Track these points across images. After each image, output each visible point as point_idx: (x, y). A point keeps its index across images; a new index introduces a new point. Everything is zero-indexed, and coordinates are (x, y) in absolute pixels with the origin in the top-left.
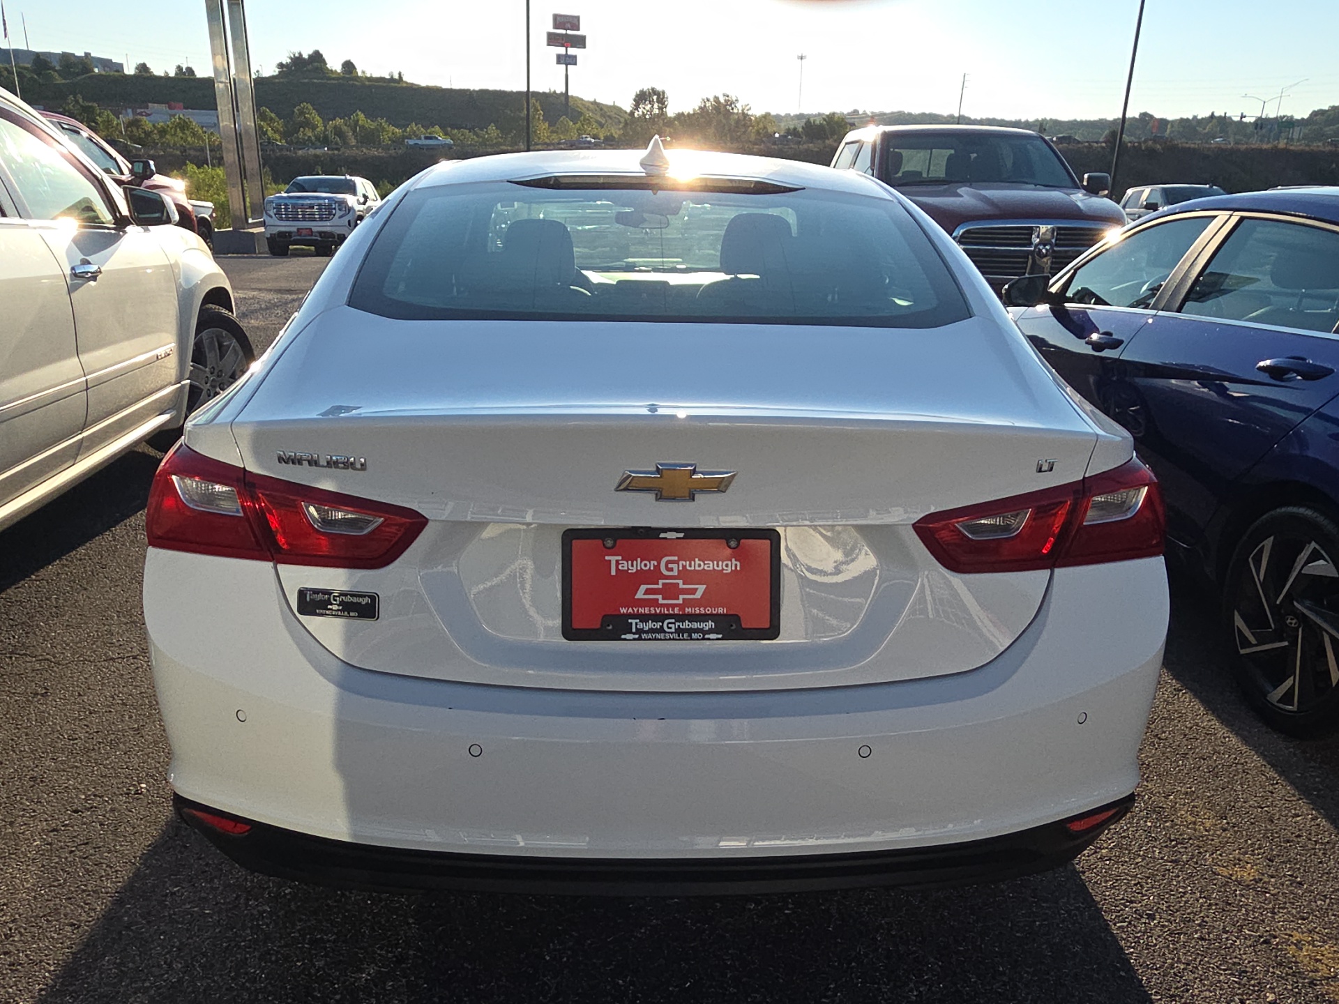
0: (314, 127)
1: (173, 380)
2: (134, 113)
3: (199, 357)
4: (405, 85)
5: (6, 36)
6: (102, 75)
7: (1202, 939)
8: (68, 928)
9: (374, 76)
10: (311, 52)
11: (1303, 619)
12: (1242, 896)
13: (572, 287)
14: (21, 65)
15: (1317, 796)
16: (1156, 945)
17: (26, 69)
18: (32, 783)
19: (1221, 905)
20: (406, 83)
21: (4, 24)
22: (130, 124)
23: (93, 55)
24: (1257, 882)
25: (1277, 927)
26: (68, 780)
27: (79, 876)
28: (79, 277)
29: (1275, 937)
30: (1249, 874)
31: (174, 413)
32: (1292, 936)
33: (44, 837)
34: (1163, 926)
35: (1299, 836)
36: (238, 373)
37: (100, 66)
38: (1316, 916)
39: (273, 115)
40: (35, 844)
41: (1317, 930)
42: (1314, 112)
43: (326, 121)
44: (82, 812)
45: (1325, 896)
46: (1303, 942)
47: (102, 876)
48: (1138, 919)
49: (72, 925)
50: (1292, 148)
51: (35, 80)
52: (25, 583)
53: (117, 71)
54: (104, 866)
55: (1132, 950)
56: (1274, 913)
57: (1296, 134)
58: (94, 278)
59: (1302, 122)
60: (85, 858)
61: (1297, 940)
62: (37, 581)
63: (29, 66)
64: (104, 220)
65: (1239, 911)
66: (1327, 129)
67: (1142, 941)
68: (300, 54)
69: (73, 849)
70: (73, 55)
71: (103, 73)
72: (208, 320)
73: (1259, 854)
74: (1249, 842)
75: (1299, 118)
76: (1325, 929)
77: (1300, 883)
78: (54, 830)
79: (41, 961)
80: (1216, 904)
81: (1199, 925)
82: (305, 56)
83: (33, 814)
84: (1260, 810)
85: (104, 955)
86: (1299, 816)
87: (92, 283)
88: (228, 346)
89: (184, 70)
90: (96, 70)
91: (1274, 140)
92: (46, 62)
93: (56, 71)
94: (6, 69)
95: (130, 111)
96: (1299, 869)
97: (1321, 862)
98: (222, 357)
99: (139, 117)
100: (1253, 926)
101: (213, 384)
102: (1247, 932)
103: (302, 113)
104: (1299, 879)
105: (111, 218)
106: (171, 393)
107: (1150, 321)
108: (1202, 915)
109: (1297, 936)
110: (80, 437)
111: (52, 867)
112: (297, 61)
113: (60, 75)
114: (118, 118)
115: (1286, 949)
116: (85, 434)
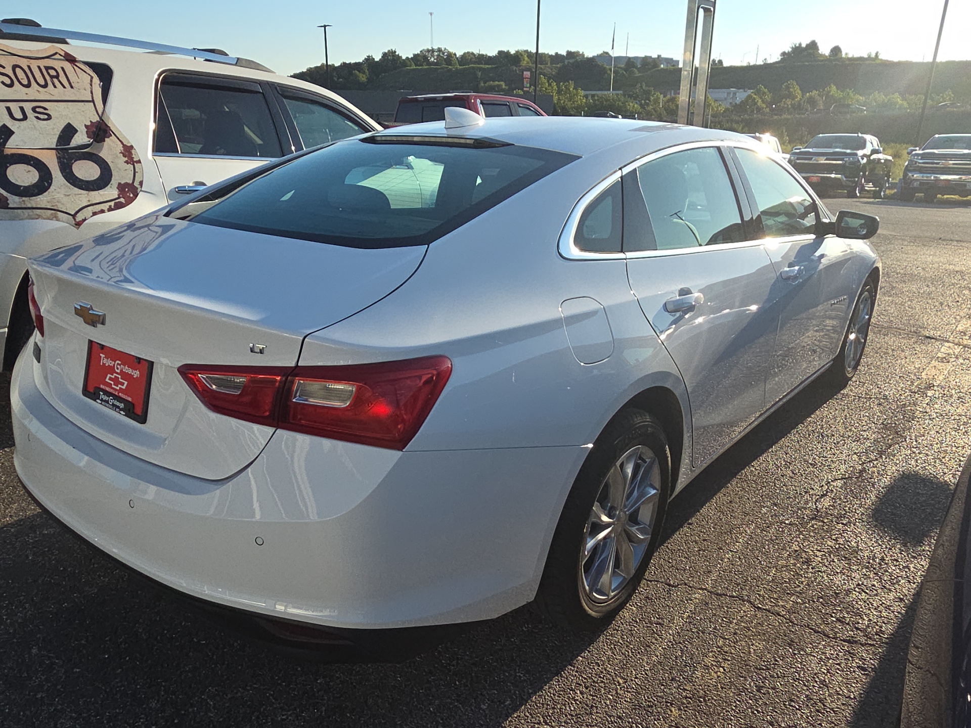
0: (794, 97)
4: (879, 62)
5: (613, 48)
6: (664, 69)
9: (855, 56)
10: (808, 42)
14: (618, 65)
17: (620, 67)
20: (881, 60)
21: (613, 41)
23: (662, 56)
37: (665, 63)
39: (766, 90)
43: (804, 92)
51: (623, 75)
63: (623, 66)
68: (800, 44)
70: (651, 57)
82: (804, 45)
89: (717, 62)
90: (661, 66)
92: (633, 62)
93: (637, 68)
94: (609, 69)
103: (788, 87)
112: (797, 50)
113: (638, 71)
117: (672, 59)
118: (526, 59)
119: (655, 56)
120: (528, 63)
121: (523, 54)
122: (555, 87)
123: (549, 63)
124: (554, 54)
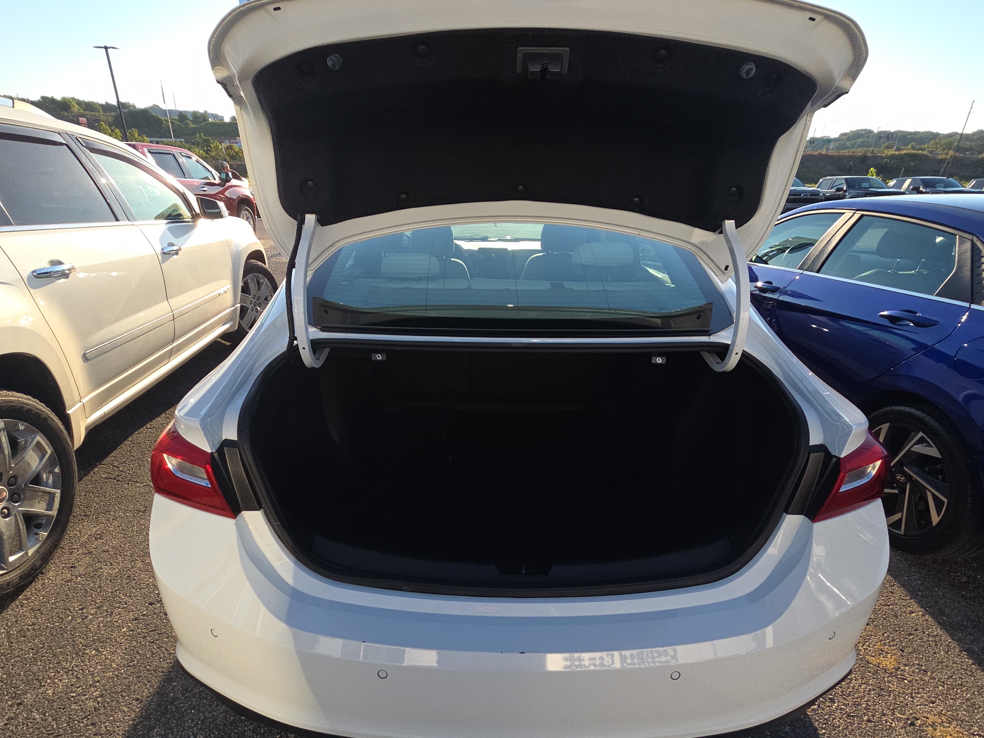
1: (230, 304)
2: (230, 142)
3: (245, 290)
5: (165, 103)
6: (213, 122)
7: (869, 721)
8: (135, 703)
11: (909, 478)
12: (889, 682)
13: (452, 259)
14: (173, 117)
15: (923, 596)
16: (839, 727)
17: (175, 119)
18: (128, 581)
19: (878, 690)
21: (163, 97)
22: (228, 148)
23: (208, 112)
24: (897, 670)
25: (917, 710)
26: (150, 578)
27: (147, 658)
28: (166, 255)
29: (917, 719)
30: (890, 663)
31: (232, 323)
32: (928, 718)
33: (130, 624)
34: (841, 709)
35: (916, 630)
36: (269, 297)
37: (212, 118)
38: (940, 700)
40: (123, 630)
41: (943, 712)
42: (841, 134)
44: (155, 605)
45: (943, 682)
46: (936, 724)
47: (161, 658)
48: (824, 702)
49: (137, 700)
50: (829, 154)
51: (180, 126)
52: (143, 429)
53: (221, 120)
54: (163, 649)
55: (824, 731)
56: (912, 697)
57: (832, 146)
58: (177, 254)
59: (835, 140)
60: (152, 643)
61: (932, 722)
62: (150, 428)
63: (175, 118)
64: (184, 217)
65: (889, 696)
66: (848, 143)
67: (829, 723)
69: (146, 635)
70: (199, 112)
71: (214, 121)
72: (249, 269)
73: (894, 646)
74: (886, 635)
75: (833, 137)
76: (948, 711)
77: (925, 671)
78: (136, 619)
79: (114, 732)
80: (874, 690)
81: (865, 709)
83: (125, 606)
84: (887, 607)
85: (154, 727)
86: (913, 613)
87: (175, 257)
88: (263, 283)
90: (210, 120)
91: (820, 149)
92: (185, 115)
93: (189, 120)
94: (165, 120)
95: (227, 141)
96: (922, 658)
97: (935, 653)
98: (259, 289)
99: (232, 144)
100: (901, 710)
101: (255, 304)
102: (899, 715)
104: (923, 668)
105: (189, 215)
106: (229, 312)
107: (798, 277)
108: (866, 699)
109: (932, 718)
110: (171, 347)
111: (131, 650)
113: (192, 122)
114: (221, 145)
115: (926, 731)
116: (174, 345)
117: (217, 115)
118: (77, 106)
119: (202, 111)
120: (78, 110)
121: (71, 100)
122: (119, 133)
123: (101, 111)
124: (104, 103)
